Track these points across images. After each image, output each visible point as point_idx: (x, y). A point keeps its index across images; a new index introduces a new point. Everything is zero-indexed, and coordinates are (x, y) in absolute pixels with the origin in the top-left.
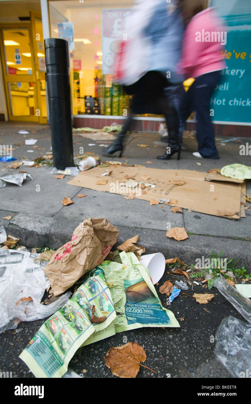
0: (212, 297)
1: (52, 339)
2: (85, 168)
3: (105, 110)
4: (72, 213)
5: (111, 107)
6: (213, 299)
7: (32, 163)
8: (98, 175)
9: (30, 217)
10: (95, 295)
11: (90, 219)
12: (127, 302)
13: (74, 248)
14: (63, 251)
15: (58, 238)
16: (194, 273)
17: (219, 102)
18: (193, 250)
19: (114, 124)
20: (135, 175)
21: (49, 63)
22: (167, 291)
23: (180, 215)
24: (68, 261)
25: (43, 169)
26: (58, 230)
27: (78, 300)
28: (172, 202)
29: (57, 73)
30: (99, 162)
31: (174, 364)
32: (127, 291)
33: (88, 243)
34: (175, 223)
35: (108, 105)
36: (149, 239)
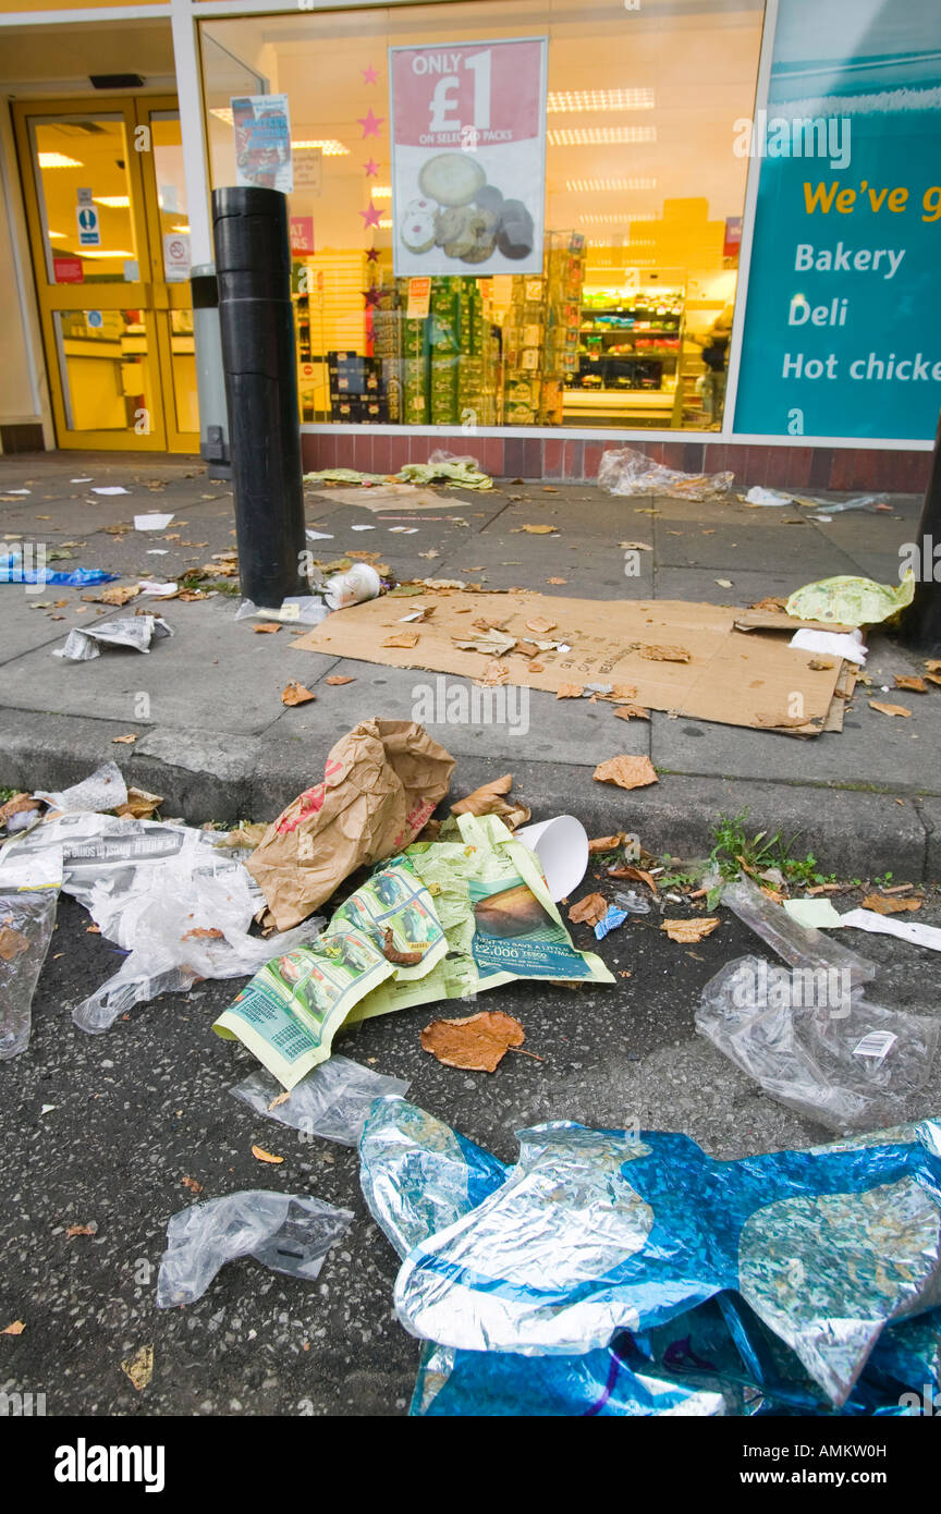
0: (713, 925)
1: (288, 995)
2: (344, 601)
3: (404, 404)
4: (314, 727)
5: (428, 391)
6: (714, 933)
7: (170, 589)
8: (386, 622)
9: (192, 736)
10: (391, 908)
11: (373, 721)
12: (477, 933)
13: (332, 794)
14: (299, 808)
15: (277, 790)
16: (671, 875)
17: (814, 370)
18: (668, 812)
19: (439, 453)
20: (506, 618)
21: (228, 265)
22: (589, 914)
23: (642, 726)
24: (316, 832)
25: (210, 607)
26: (277, 769)
27: (349, 916)
28: (619, 693)
29: (254, 295)
30: (389, 582)
31: (592, 1049)
32: (478, 909)
33: (371, 781)
34: (624, 747)
35: (416, 383)
36: (543, 786)
